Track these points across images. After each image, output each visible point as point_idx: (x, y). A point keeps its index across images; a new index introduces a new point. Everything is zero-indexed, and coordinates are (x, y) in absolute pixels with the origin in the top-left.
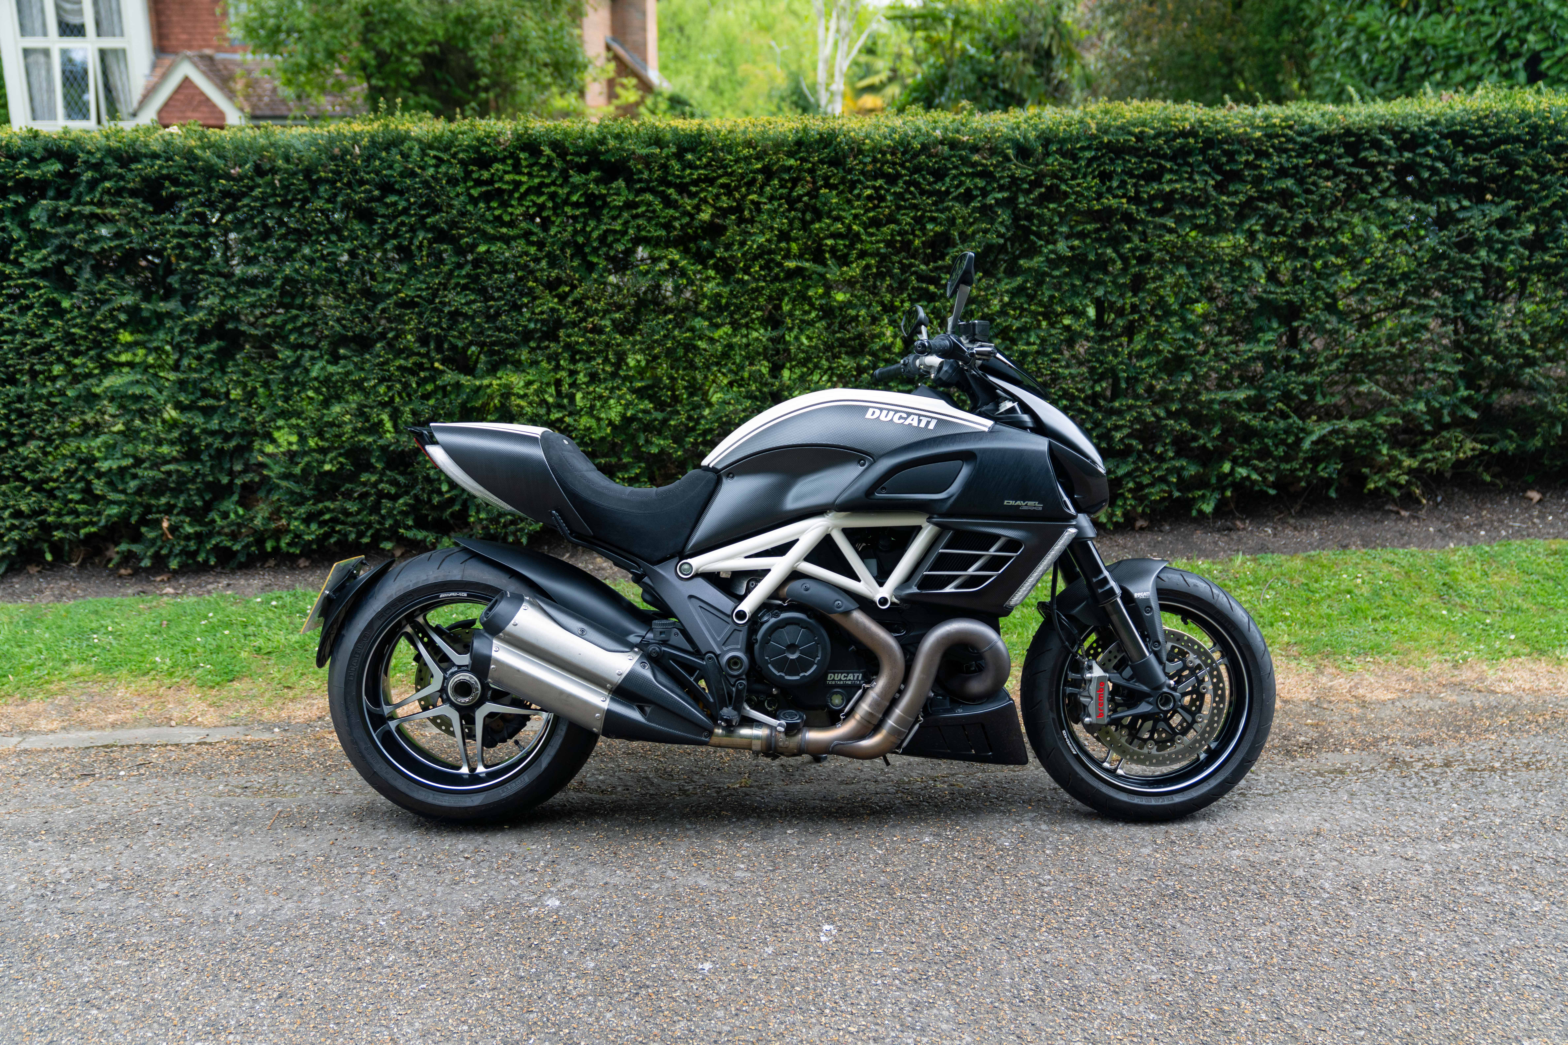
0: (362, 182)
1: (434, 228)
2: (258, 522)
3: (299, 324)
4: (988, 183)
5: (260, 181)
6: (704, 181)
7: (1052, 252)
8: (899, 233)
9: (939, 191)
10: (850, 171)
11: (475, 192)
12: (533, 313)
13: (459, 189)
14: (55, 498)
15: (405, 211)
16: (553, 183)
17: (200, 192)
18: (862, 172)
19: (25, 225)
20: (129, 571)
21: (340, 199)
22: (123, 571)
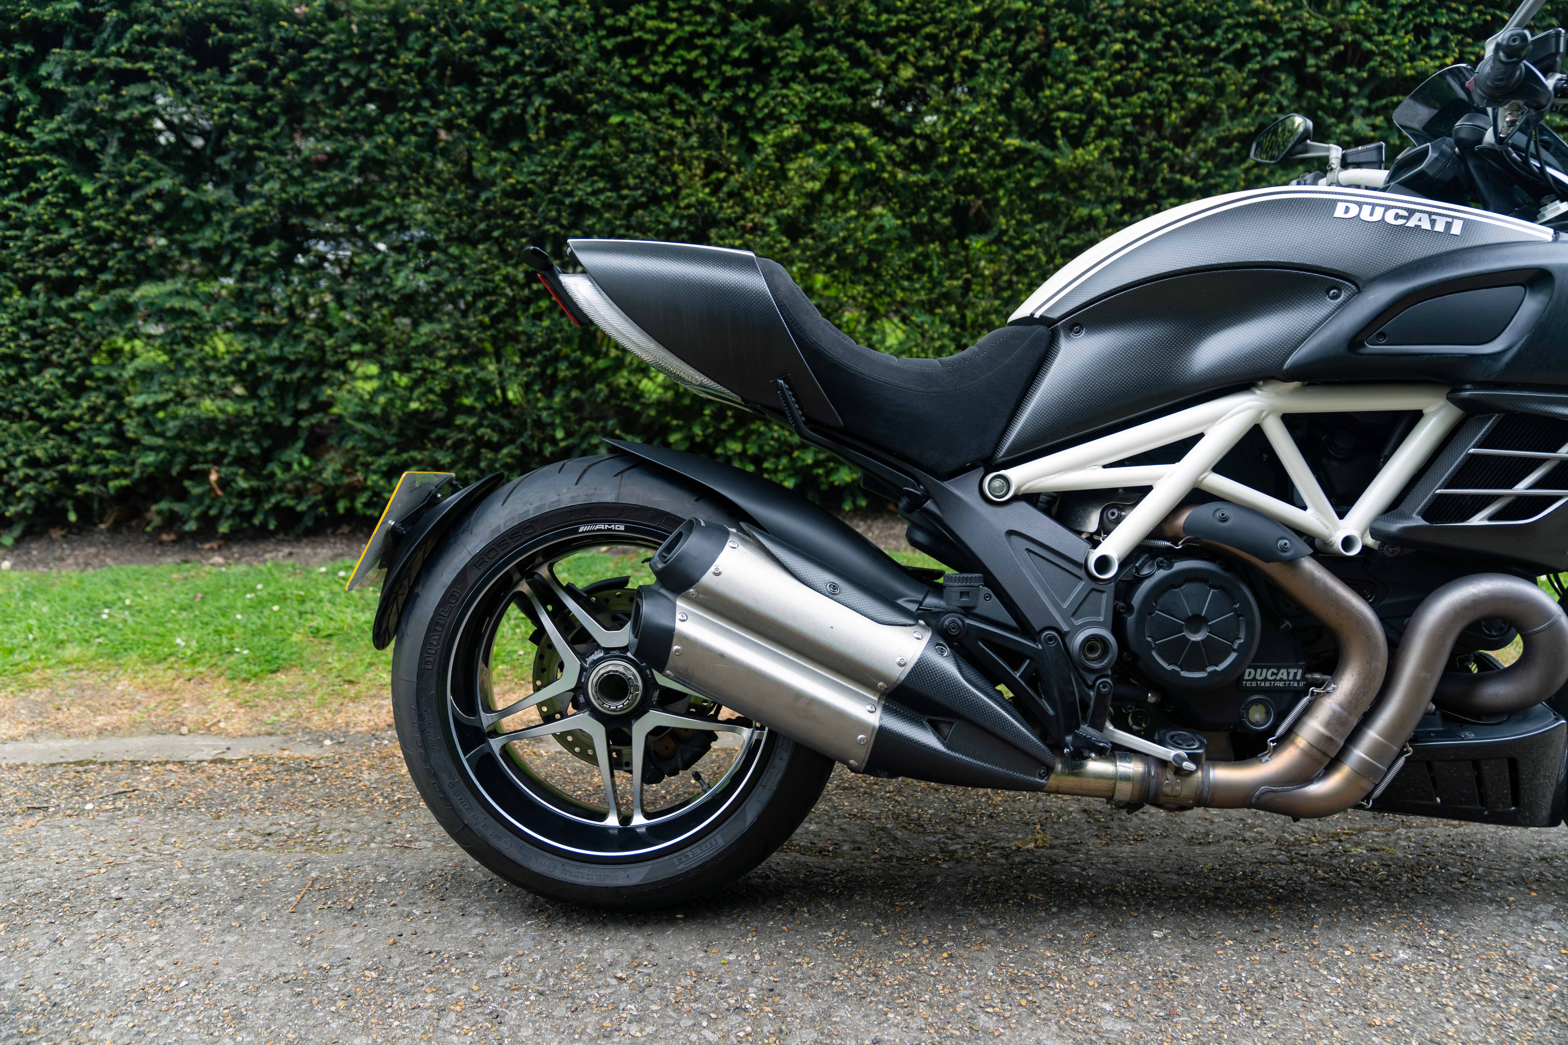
0: (462, 28)
1: (554, 92)
2: (328, 474)
3: (380, 218)
4: (1270, 40)
5: (332, 25)
6: (905, 30)
7: (1346, 133)
8: (1152, 105)
9: (1207, 47)
10: (1094, 19)
11: (609, 44)
12: (678, 207)
13: (588, 39)
14: (79, 442)
15: (518, 69)
16: (709, 33)
17: (255, 40)
18: (1110, 21)
19: (35, 85)
20: (172, 537)
21: (435, 49)
22: (165, 537)
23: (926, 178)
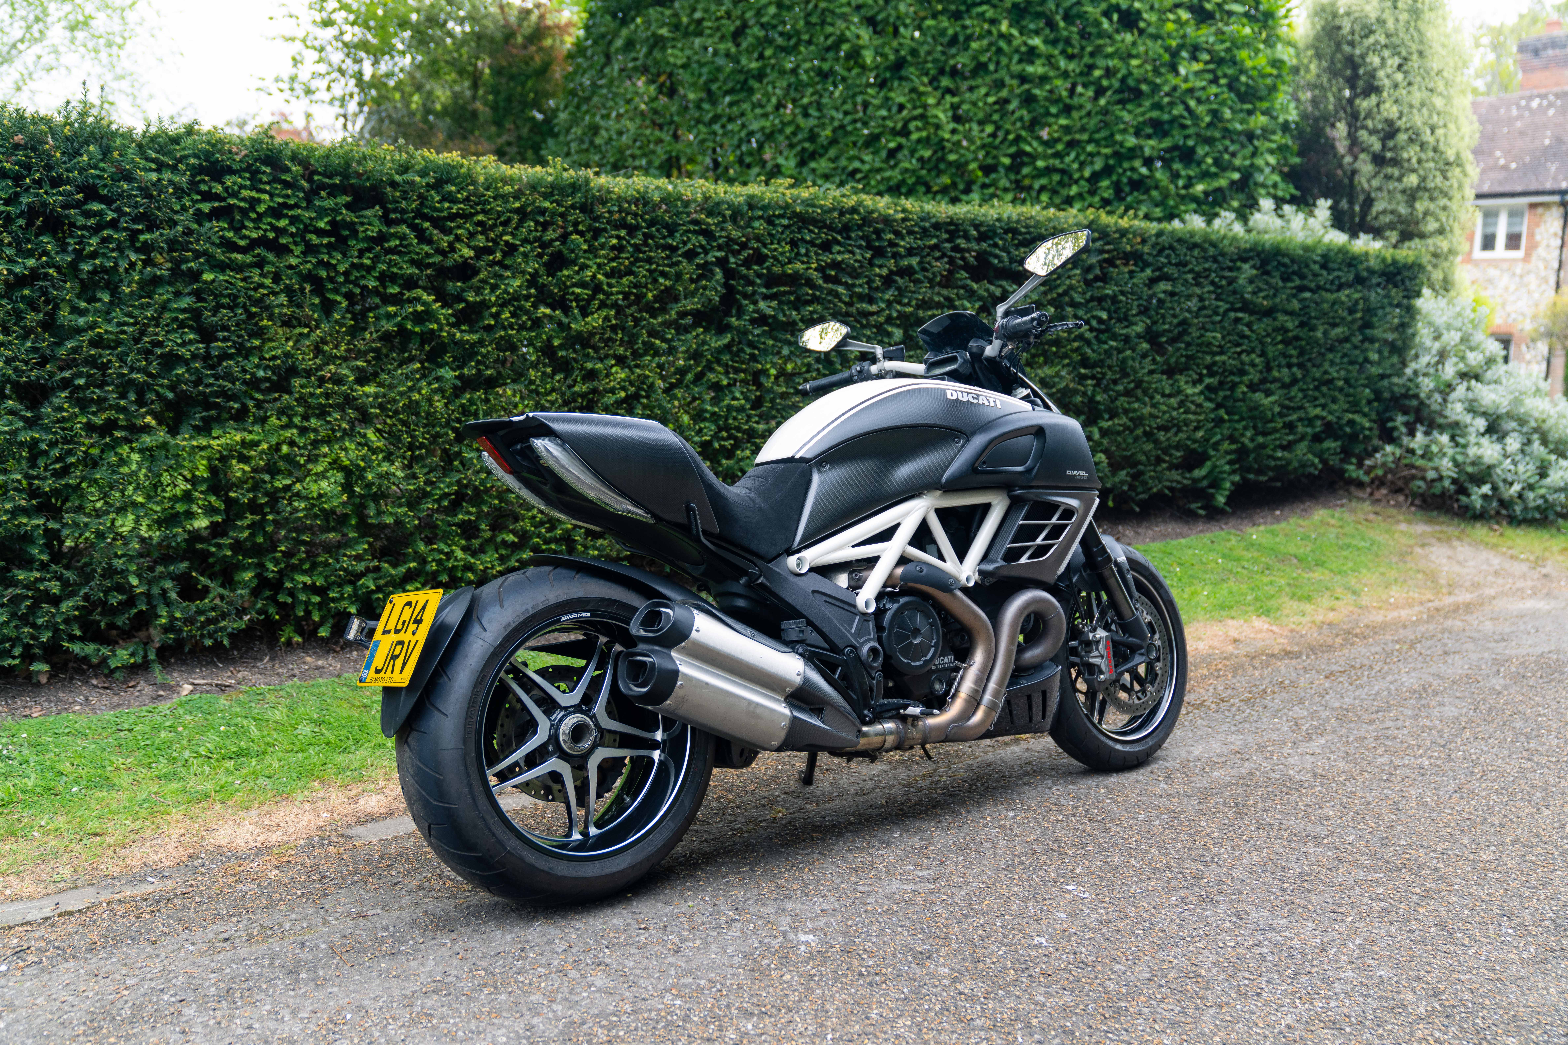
0: (59, 181)
4: (709, 243)
6: (461, 217)
7: (754, 311)
8: (635, 286)
9: (671, 245)
10: (596, 219)
11: (206, 207)
15: (113, 224)
16: (297, 205)
18: (608, 221)
21: (25, 200)
23: (475, 337)
